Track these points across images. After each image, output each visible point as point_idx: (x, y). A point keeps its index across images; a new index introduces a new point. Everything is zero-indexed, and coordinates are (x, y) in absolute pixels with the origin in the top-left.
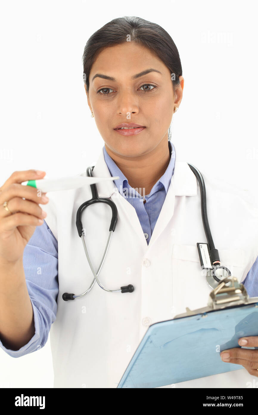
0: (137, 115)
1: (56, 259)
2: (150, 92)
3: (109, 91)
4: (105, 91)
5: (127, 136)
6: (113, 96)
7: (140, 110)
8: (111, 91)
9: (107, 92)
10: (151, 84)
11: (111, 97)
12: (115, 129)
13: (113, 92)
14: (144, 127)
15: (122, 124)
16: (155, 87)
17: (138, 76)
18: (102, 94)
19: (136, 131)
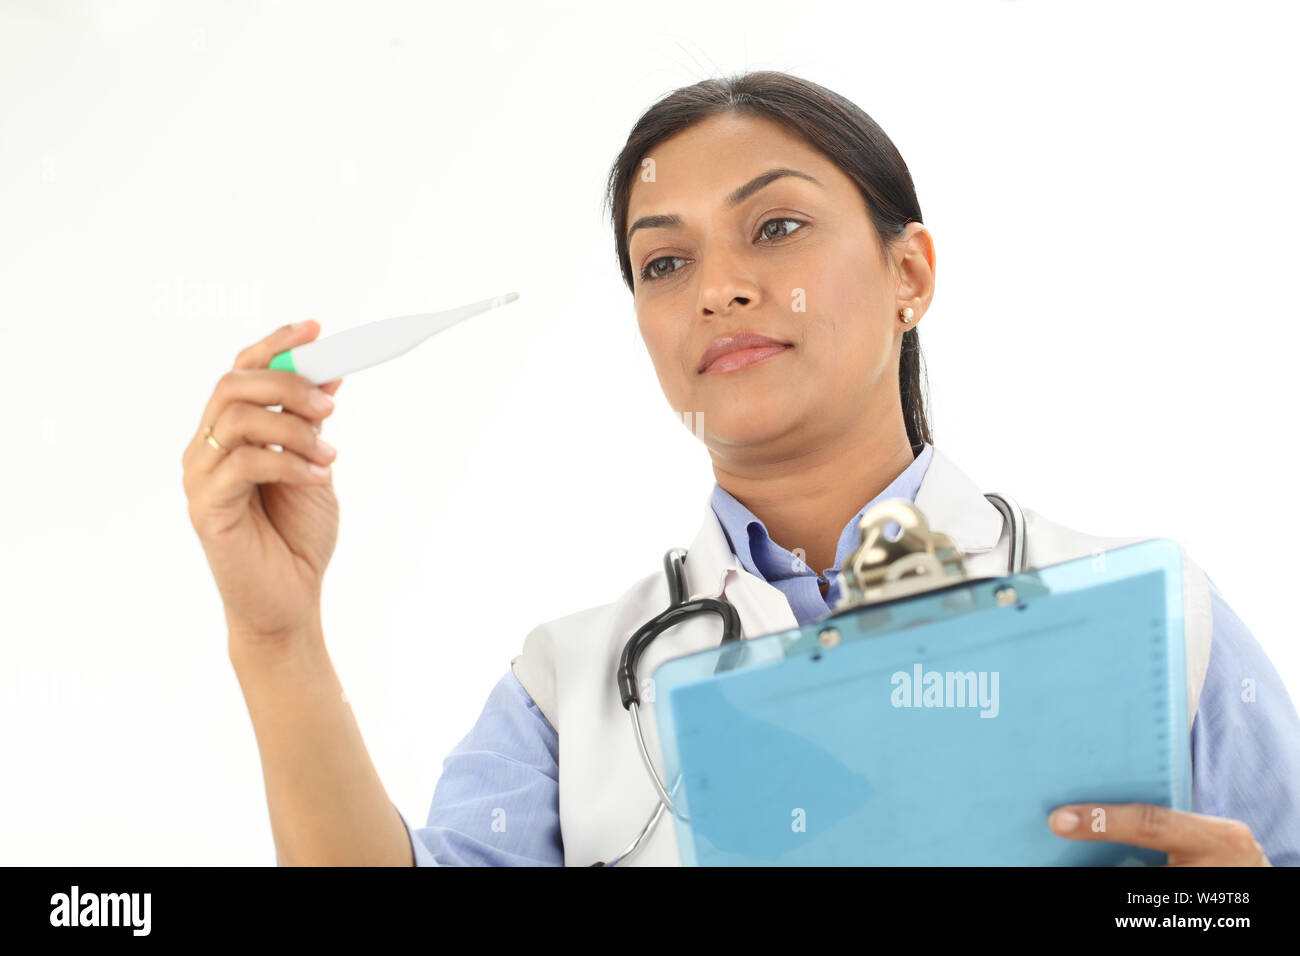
0: (756, 308)
1: (552, 780)
2: (788, 241)
3: (673, 266)
4: (661, 267)
5: (732, 373)
6: (686, 277)
7: (765, 294)
8: (678, 264)
9: (669, 269)
10: (789, 215)
11: (681, 281)
12: (702, 370)
13: (686, 265)
14: (789, 345)
15: (716, 341)
16: (803, 224)
17: (744, 193)
18: (654, 278)
19: (759, 354)
